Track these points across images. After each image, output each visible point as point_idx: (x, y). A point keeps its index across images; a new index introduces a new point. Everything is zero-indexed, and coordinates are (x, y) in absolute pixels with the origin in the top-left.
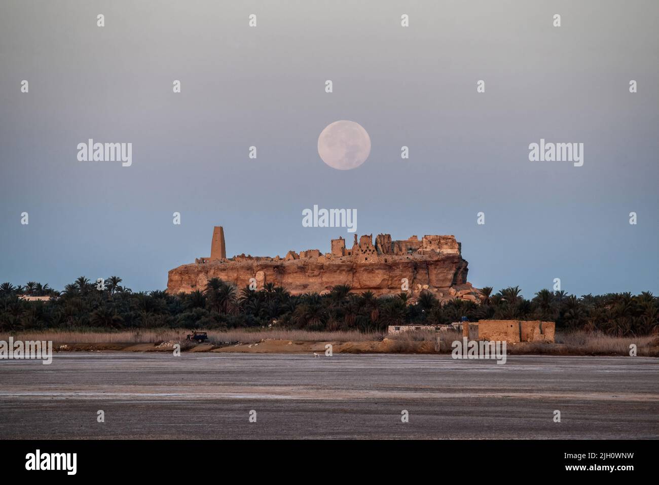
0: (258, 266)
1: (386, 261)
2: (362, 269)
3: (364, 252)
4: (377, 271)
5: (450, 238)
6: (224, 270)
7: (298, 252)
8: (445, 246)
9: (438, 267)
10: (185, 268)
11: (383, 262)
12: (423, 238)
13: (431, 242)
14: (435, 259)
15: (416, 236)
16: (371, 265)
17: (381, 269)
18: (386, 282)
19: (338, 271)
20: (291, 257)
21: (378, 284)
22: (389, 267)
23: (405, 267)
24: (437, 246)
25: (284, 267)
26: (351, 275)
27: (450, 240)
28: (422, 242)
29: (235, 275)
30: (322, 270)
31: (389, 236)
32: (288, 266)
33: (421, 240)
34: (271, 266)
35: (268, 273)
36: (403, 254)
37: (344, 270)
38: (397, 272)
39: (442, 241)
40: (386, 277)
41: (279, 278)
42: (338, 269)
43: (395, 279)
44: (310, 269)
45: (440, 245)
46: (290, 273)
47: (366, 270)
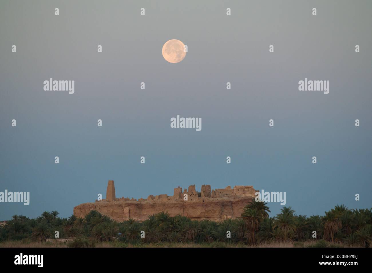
0: (125, 204)
1: (203, 201)
2: (189, 206)
3: (190, 196)
4: (198, 208)
5: (250, 188)
6: (106, 206)
7: (154, 196)
8: (247, 192)
9: (238, 205)
10: (83, 205)
11: (202, 202)
12: (234, 188)
13: (239, 190)
14: (237, 200)
15: (230, 186)
16: (194, 203)
17: (201, 206)
18: (204, 214)
19: (174, 207)
20: (150, 199)
21: (198, 215)
22: (205, 205)
23: (215, 205)
24: (243, 193)
25: (142, 205)
26: (182, 209)
27: (250, 189)
28: (233, 190)
29: (112, 209)
30: (164, 207)
31: (209, 186)
32: (144, 204)
33: (233, 189)
34: (133, 204)
35: (131, 209)
36: (217, 197)
37: (178, 207)
38: (210, 208)
39: (246, 189)
40: (203, 211)
41: (138, 211)
42: (174, 206)
43: (210, 212)
44: (157, 206)
45: (244, 192)
46: (145, 209)
47: (191, 206)
